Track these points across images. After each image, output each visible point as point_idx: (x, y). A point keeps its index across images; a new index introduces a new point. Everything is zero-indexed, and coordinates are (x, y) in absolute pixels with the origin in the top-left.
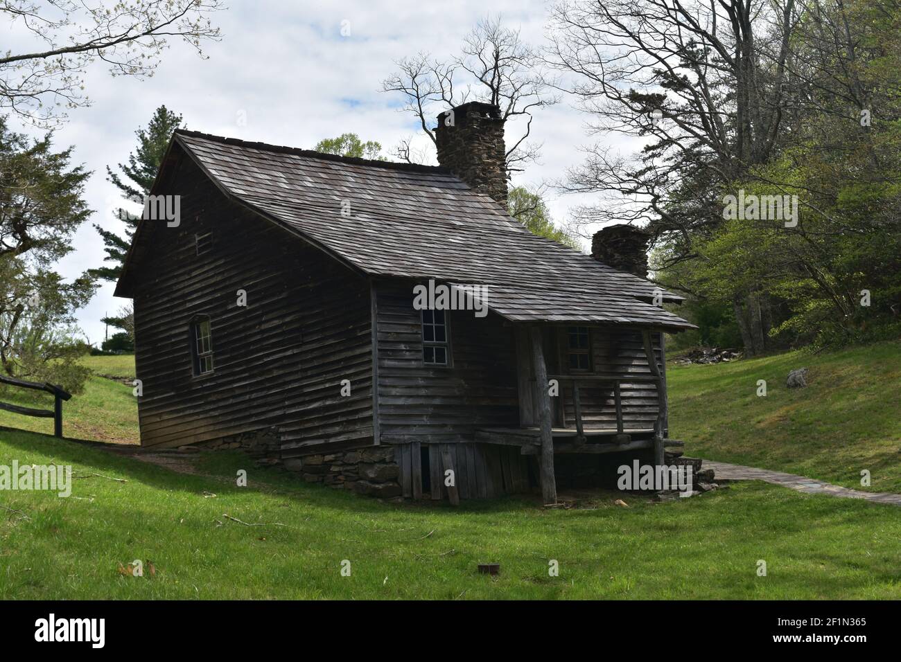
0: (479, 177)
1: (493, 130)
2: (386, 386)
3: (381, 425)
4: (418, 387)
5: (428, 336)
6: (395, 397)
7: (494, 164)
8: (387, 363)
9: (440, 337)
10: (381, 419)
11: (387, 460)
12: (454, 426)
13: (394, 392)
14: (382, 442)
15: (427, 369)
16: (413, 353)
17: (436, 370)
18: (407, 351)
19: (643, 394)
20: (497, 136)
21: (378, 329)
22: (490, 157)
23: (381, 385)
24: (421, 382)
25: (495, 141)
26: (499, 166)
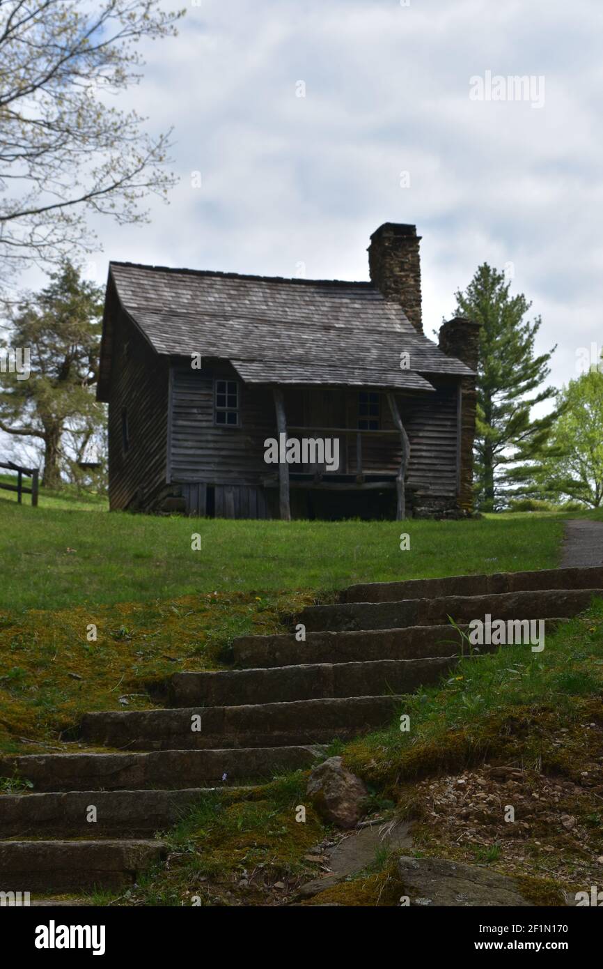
0: (390, 288)
1: (407, 246)
2: (178, 440)
3: (173, 468)
4: (207, 441)
5: (221, 401)
6: (187, 448)
7: (408, 276)
8: (181, 423)
9: (232, 402)
10: (173, 464)
11: (175, 494)
12: (240, 472)
13: (186, 444)
14: (172, 481)
15: (216, 428)
16: (204, 415)
17: (224, 429)
18: (199, 414)
19: (433, 454)
20: (411, 252)
21: (173, 397)
22: (402, 270)
23: (174, 439)
24: (210, 438)
25: (410, 256)
26: (412, 277)
